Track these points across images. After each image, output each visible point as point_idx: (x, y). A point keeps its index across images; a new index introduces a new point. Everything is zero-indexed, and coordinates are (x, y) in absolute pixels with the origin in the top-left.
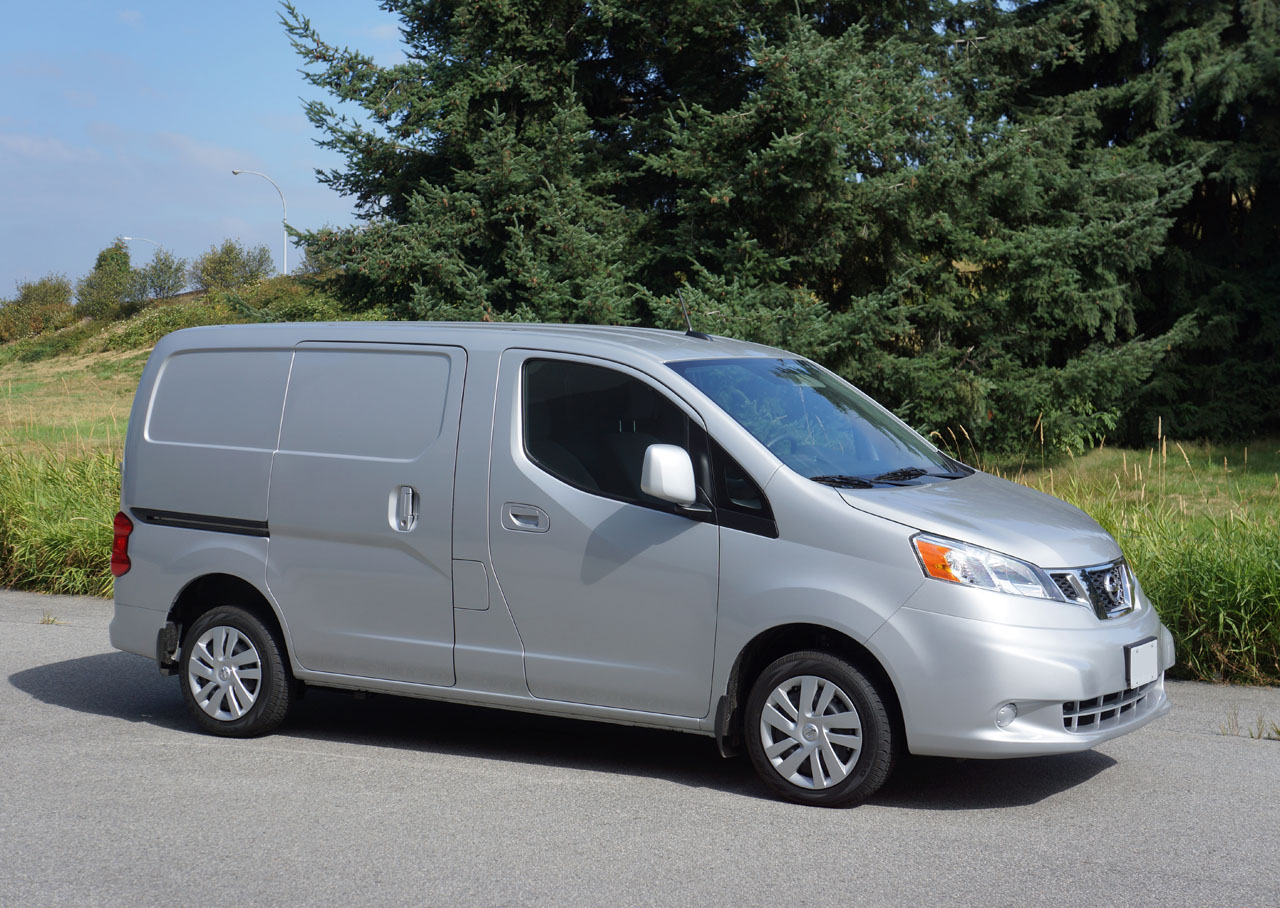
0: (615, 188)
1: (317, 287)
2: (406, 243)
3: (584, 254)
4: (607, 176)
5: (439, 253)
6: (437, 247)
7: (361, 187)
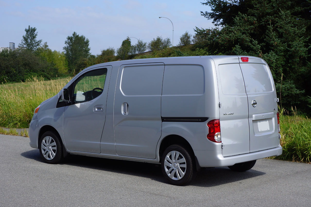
0: (301, 13)
1: (201, 48)
2: (233, 32)
3: (292, 34)
4: (298, 9)
5: (244, 35)
6: (243, 33)
7: (214, 17)
